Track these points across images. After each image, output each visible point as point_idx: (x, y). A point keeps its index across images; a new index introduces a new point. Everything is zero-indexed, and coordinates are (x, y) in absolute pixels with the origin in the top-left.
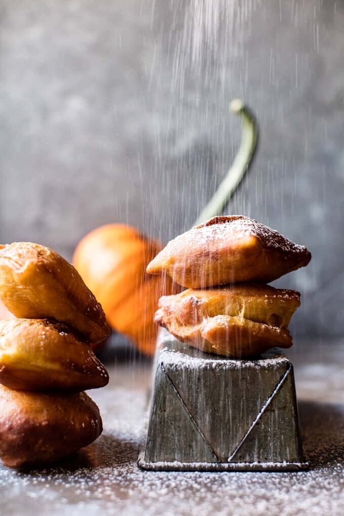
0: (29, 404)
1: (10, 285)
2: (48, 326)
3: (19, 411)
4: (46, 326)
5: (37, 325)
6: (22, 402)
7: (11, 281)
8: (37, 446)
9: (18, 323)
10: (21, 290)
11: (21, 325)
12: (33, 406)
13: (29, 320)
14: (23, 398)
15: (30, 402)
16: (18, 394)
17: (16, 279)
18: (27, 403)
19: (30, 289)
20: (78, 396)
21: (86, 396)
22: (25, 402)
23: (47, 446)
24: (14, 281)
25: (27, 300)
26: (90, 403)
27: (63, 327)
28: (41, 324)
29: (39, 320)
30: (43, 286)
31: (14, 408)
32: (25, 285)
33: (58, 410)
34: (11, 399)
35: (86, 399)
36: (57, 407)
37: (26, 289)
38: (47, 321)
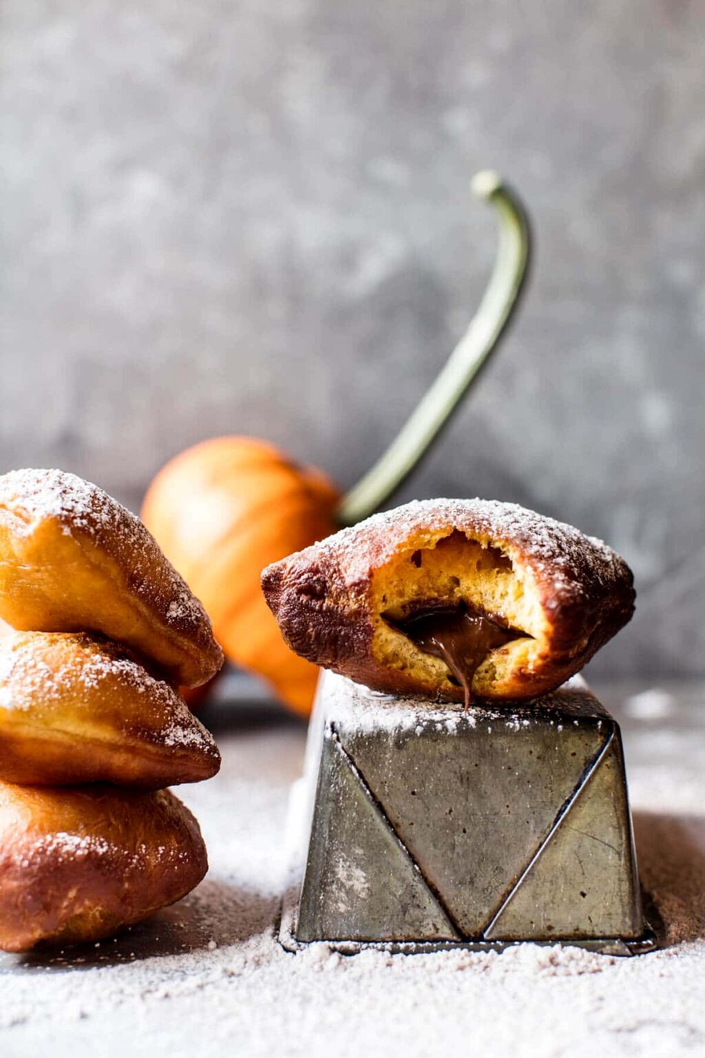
0: (47, 812)
1: (5, 563)
2: (87, 647)
3: (25, 828)
4: (83, 648)
5: (64, 644)
6: (32, 809)
7: (7, 555)
8: (65, 904)
9: (22, 640)
10: (28, 574)
11: (30, 644)
12: (55, 817)
13: (46, 634)
14: (35, 799)
15: (48, 809)
16: (24, 793)
17: (17, 549)
18: (42, 811)
19: (47, 571)
20: (154, 796)
21: (169, 795)
22: (37, 808)
23: (87, 903)
24: (12, 555)
25: (43, 596)
26: (180, 812)
27: (120, 650)
28: (72, 642)
29: (67, 635)
30: (75, 564)
31: (14, 821)
32: (37, 564)
33: (110, 824)
34: (7, 802)
35: (171, 803)
36: (108, 820)
37: (38, 571)
38: (85, 637)
